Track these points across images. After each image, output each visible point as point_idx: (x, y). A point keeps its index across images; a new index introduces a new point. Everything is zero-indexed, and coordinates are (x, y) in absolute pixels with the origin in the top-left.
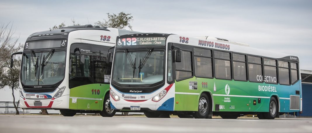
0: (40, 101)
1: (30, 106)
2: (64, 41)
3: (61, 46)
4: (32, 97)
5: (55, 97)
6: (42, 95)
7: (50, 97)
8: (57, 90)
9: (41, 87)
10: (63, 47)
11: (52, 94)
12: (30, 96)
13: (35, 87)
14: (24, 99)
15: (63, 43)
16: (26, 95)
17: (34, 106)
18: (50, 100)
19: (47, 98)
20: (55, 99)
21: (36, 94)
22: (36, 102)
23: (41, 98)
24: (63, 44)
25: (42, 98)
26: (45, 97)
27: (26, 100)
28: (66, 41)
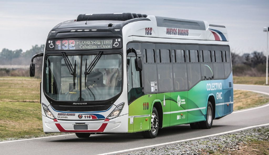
0: (85, 123)
1: (66, 130)
2: (116, 40)
3: (113, 46)
4: (70, 117)
5: (110, 118)
6: (88, 115)
7: (101, 117)
8: (113, 107)
9: (86, 103)
10: (115, 48)
11: (105, 114)
12: (66, 116)
13: (74, 103)
14: (55, 120)
15: (116, 43)
16: (59, 114)
17: (74, 130)
18: (103, 122)
19: (97, 119)
20: (110, 120)
21: (77, 114)
22: (78, 124)
23: (86, 119)
24: (116, 45)
25: (88, 119)
26: (93, 117)
27: (59, 122)
28: (119, 40)
